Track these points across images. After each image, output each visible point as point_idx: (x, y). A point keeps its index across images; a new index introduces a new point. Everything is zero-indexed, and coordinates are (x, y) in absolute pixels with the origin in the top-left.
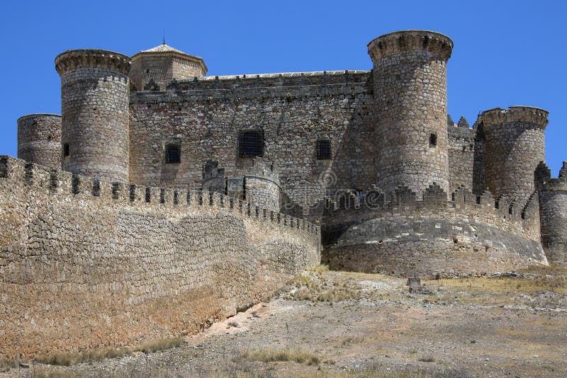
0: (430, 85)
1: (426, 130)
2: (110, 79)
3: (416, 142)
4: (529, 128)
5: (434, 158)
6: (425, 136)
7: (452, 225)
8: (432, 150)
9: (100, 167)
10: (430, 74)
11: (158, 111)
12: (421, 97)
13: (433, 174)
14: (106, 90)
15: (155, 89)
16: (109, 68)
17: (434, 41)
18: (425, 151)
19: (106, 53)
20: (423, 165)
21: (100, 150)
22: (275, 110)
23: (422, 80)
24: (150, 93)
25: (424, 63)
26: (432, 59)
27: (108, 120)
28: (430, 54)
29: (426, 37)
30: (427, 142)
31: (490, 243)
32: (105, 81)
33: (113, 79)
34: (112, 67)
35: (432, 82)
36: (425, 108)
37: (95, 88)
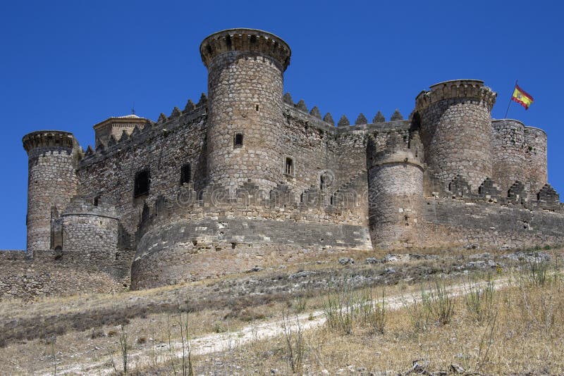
0: (237, 85)
1: (230, 131)
2: (48, 154)
3: (220, 146)
4: (455, 104)
5: (238, 159)
6: (229, 138)
7: (196, 226)
8: (238, 151)
9: (39, 230)
10: (237, 73)
11: (92, 172)
12: (226, 100)
13: (237, 175)
14: (45, 164)
15: (90, 154)
16: (48, 145)
17: (236, 38)
18: (229, 153)
19: (41, 133)
20: (227, 168)
21: (38, 216)
22: (157, 148)
23: (228, 81)
24: (88, 158)
25: (229, 64)
26: (240, 57)
27: (46, 189)
28: (236, 53)
29: (228, 37)
30: (232, 144)
31: (239, 238)
32: (44, 156)
33: (52, 153)
34: (51, 144)
35: (239, 80)
36: (230, 109)
37: (36, 164)
